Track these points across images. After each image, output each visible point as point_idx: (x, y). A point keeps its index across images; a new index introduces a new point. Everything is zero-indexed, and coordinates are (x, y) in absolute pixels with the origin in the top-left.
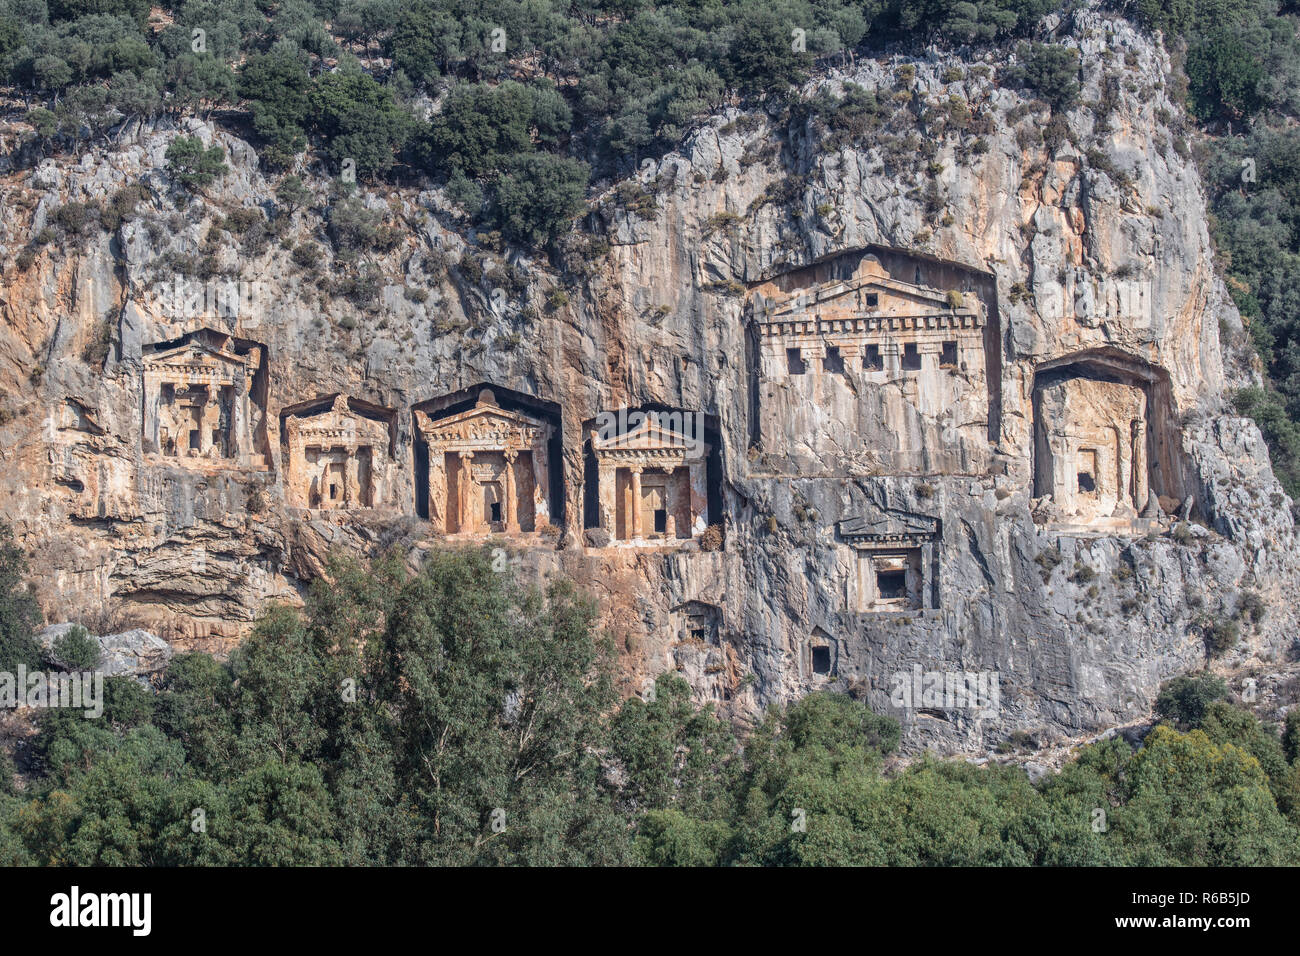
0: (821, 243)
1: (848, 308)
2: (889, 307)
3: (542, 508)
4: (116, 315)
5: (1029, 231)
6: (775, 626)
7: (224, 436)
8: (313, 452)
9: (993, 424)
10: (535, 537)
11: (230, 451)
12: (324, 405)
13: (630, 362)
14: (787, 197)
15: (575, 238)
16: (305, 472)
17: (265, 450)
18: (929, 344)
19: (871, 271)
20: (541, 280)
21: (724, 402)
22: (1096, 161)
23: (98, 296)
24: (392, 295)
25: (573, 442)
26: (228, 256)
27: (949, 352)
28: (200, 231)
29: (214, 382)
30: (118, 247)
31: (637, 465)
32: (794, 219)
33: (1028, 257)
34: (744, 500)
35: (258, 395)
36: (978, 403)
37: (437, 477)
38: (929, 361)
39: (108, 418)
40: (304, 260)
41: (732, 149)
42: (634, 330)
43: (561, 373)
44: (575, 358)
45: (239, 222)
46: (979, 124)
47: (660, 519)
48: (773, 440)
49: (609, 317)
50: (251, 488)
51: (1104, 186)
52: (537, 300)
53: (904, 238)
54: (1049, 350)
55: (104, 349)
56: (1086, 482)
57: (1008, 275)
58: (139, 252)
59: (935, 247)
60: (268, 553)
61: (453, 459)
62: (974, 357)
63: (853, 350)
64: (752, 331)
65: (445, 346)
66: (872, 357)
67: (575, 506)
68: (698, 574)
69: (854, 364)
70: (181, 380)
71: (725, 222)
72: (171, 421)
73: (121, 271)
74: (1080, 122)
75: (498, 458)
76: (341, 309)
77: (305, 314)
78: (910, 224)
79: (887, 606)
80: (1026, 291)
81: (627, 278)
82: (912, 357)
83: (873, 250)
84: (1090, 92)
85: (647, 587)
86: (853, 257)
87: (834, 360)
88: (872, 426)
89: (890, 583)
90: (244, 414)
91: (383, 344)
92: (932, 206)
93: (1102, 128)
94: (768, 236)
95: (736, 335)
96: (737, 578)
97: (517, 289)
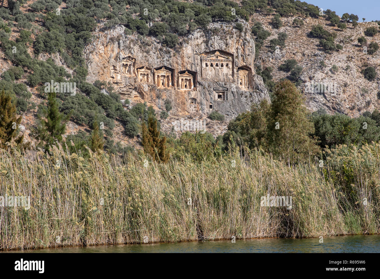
0: (212, 49)
1: (214, 58)
2: (220, 58)
3: (170, 84)
4: (118, 53)
5: (237, 49)
6: (204, 102)
7: (129, 71)
8: (141, 74)
9: (233, 75)
10: (169, 88)
11: (130, 73)
12: (143, 68)
13: (185, 64)
14: (206, 42)
15: (177, 46)
16: (140, 77)
17: (135, 73)
18: (225, 63)
19: (217, 53)
20: (172, 52)
21: (198, 70)
22: (246, 40)
23: (116, 50)
24: (151, 52)
25: (176, 74)
26: (132, 46)
27: (227, 65)
28: (128, 42)
29: (129, 64)
30: (119, 44)
31: (184, 78)
32: (207, 45)
33: (237, 52)
34: (200, 84)
35: (134, 66)
36: (231, 72)
37: (156, 78)
38: (225, 66)
39: (118, 68)
40: (140, 47)
41: (199, 35)
42: (186, 59)
43: (175, 65)
44: (177, 63)
45: (132, 41)
46: (232, 34)
47: (186, 86)
48: (204, 76)
49: (182, 58)
50: (135, 79)
51: (247, 44)
52: (172, 54)
53: (223, 49)
54: (240, 65)
55: (117, 58)
56: (241, 84)
57: (235, 55)
58: (122, 45)
59: (227, 50)
60: (135, 89)
61: (158, 76)
62: (230, 66)
63: (214, 64)
64: (201, 60)
65: (159, 60)
66: (217, 65)
67: (176, 84)
68: (193, 94)
69: (214, 66)
70: (125, 63)
71: (198, 45)
72: (123, 69)
73: (119, 47)
74: (243, 34)
75: (164, 76)
76: (145, 54)
77: (141, 55)
78: (224, 47)
79: (219, 100)
80: (237, 57)
81: (185, 52)
82: (222, 66)
83: (218, 50)
84: (244, 30)
85: (186, 96)
86: (215, 51)
87: (212, 65)
88: (217, 75)
89: (219, 96)
90: (132, 68)
91: (151, 60)
92: (227, 45)
93: (245, 35)
94: (203, 47)
95: (199, 61)
96: (199, 95)
97: (169, 52)
